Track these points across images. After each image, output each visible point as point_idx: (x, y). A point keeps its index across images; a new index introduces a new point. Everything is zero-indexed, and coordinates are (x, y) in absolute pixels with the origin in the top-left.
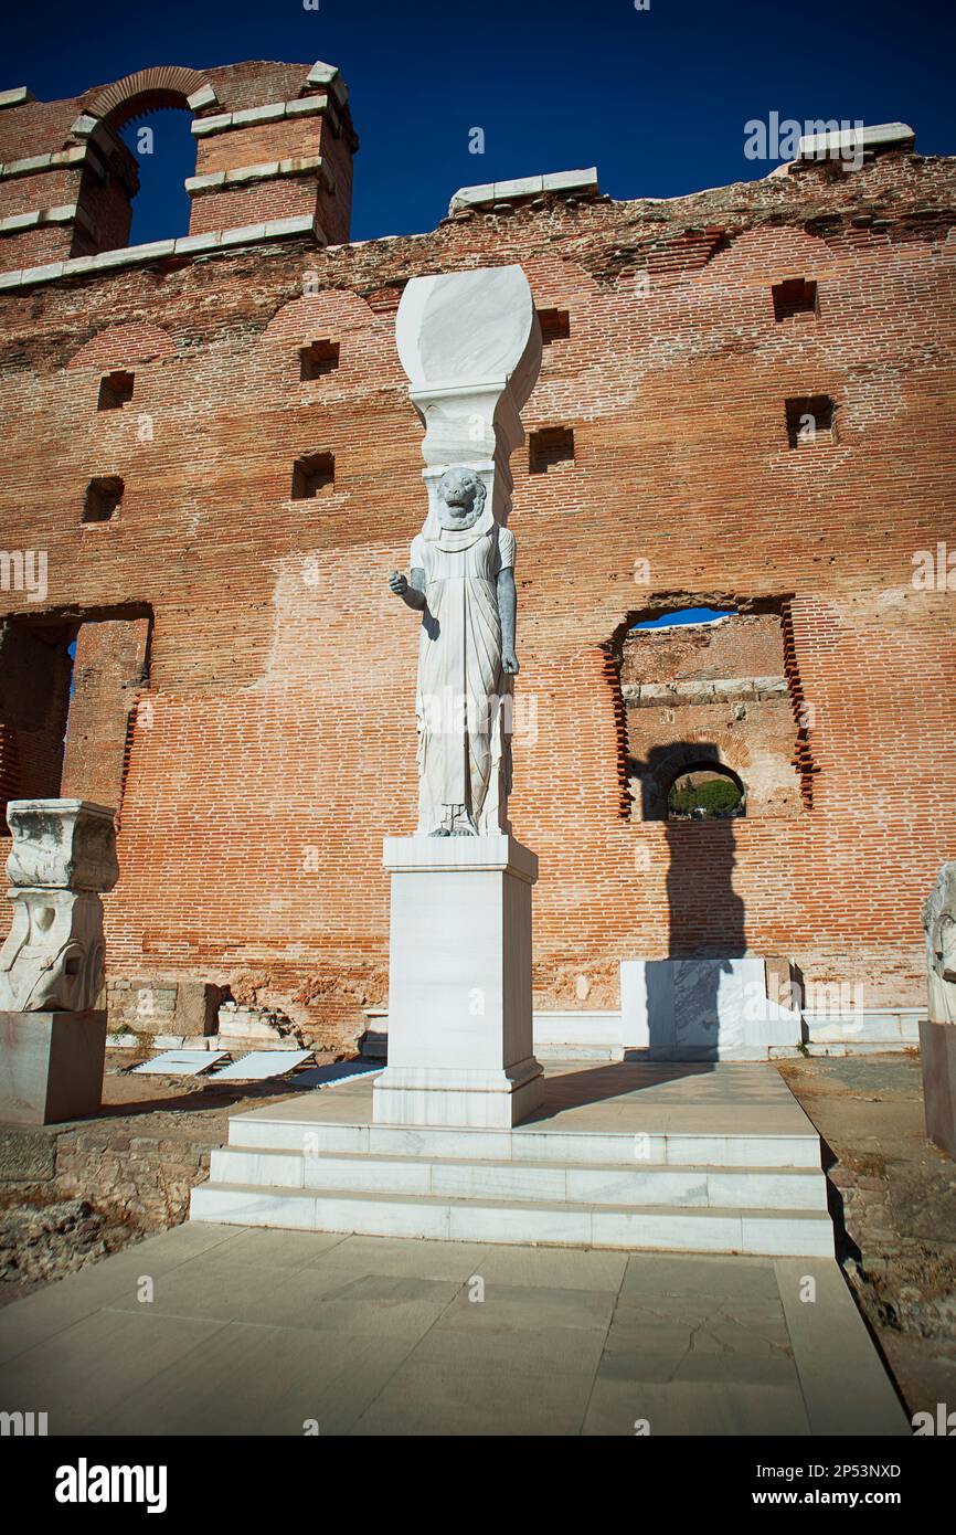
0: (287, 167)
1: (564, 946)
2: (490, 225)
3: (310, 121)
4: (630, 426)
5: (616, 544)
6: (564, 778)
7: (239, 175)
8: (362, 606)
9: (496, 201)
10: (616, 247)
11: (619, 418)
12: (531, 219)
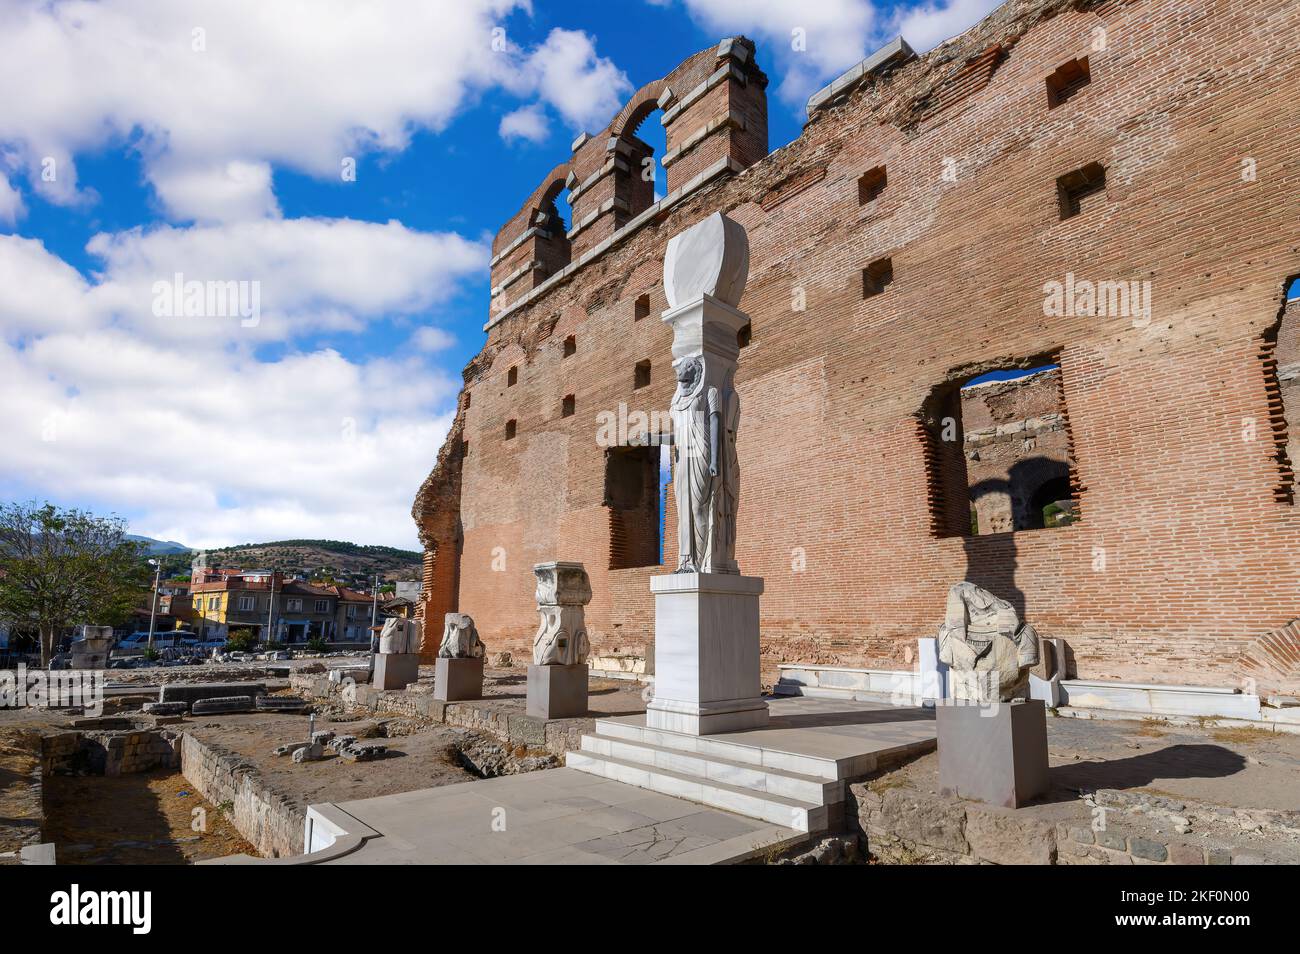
0: (711, 126)
1: (897, 626)
2: (833, 116)
3: (722, 86)
4: (931, 243)
5: (922, 337)
6: (893, 511)
7: (687, 144)
8: (771, 413)
9: (833, 97)
10: (914, 100)
11: (923, 239)
12: (860, 98)
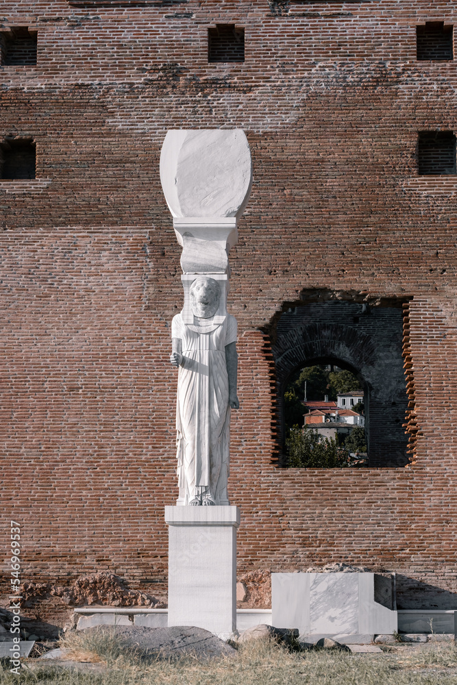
5: (276, 245)
8: (65, 282)
